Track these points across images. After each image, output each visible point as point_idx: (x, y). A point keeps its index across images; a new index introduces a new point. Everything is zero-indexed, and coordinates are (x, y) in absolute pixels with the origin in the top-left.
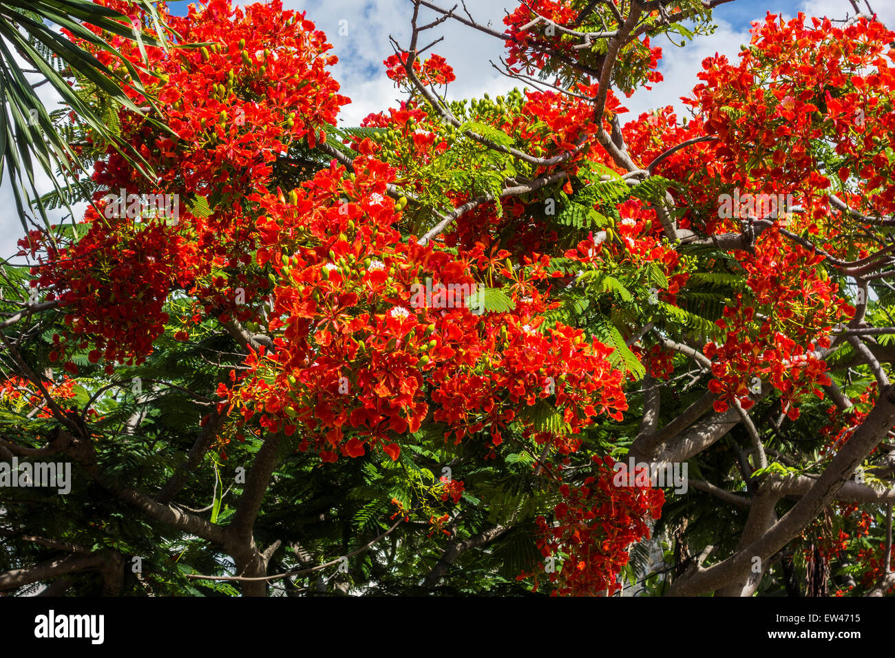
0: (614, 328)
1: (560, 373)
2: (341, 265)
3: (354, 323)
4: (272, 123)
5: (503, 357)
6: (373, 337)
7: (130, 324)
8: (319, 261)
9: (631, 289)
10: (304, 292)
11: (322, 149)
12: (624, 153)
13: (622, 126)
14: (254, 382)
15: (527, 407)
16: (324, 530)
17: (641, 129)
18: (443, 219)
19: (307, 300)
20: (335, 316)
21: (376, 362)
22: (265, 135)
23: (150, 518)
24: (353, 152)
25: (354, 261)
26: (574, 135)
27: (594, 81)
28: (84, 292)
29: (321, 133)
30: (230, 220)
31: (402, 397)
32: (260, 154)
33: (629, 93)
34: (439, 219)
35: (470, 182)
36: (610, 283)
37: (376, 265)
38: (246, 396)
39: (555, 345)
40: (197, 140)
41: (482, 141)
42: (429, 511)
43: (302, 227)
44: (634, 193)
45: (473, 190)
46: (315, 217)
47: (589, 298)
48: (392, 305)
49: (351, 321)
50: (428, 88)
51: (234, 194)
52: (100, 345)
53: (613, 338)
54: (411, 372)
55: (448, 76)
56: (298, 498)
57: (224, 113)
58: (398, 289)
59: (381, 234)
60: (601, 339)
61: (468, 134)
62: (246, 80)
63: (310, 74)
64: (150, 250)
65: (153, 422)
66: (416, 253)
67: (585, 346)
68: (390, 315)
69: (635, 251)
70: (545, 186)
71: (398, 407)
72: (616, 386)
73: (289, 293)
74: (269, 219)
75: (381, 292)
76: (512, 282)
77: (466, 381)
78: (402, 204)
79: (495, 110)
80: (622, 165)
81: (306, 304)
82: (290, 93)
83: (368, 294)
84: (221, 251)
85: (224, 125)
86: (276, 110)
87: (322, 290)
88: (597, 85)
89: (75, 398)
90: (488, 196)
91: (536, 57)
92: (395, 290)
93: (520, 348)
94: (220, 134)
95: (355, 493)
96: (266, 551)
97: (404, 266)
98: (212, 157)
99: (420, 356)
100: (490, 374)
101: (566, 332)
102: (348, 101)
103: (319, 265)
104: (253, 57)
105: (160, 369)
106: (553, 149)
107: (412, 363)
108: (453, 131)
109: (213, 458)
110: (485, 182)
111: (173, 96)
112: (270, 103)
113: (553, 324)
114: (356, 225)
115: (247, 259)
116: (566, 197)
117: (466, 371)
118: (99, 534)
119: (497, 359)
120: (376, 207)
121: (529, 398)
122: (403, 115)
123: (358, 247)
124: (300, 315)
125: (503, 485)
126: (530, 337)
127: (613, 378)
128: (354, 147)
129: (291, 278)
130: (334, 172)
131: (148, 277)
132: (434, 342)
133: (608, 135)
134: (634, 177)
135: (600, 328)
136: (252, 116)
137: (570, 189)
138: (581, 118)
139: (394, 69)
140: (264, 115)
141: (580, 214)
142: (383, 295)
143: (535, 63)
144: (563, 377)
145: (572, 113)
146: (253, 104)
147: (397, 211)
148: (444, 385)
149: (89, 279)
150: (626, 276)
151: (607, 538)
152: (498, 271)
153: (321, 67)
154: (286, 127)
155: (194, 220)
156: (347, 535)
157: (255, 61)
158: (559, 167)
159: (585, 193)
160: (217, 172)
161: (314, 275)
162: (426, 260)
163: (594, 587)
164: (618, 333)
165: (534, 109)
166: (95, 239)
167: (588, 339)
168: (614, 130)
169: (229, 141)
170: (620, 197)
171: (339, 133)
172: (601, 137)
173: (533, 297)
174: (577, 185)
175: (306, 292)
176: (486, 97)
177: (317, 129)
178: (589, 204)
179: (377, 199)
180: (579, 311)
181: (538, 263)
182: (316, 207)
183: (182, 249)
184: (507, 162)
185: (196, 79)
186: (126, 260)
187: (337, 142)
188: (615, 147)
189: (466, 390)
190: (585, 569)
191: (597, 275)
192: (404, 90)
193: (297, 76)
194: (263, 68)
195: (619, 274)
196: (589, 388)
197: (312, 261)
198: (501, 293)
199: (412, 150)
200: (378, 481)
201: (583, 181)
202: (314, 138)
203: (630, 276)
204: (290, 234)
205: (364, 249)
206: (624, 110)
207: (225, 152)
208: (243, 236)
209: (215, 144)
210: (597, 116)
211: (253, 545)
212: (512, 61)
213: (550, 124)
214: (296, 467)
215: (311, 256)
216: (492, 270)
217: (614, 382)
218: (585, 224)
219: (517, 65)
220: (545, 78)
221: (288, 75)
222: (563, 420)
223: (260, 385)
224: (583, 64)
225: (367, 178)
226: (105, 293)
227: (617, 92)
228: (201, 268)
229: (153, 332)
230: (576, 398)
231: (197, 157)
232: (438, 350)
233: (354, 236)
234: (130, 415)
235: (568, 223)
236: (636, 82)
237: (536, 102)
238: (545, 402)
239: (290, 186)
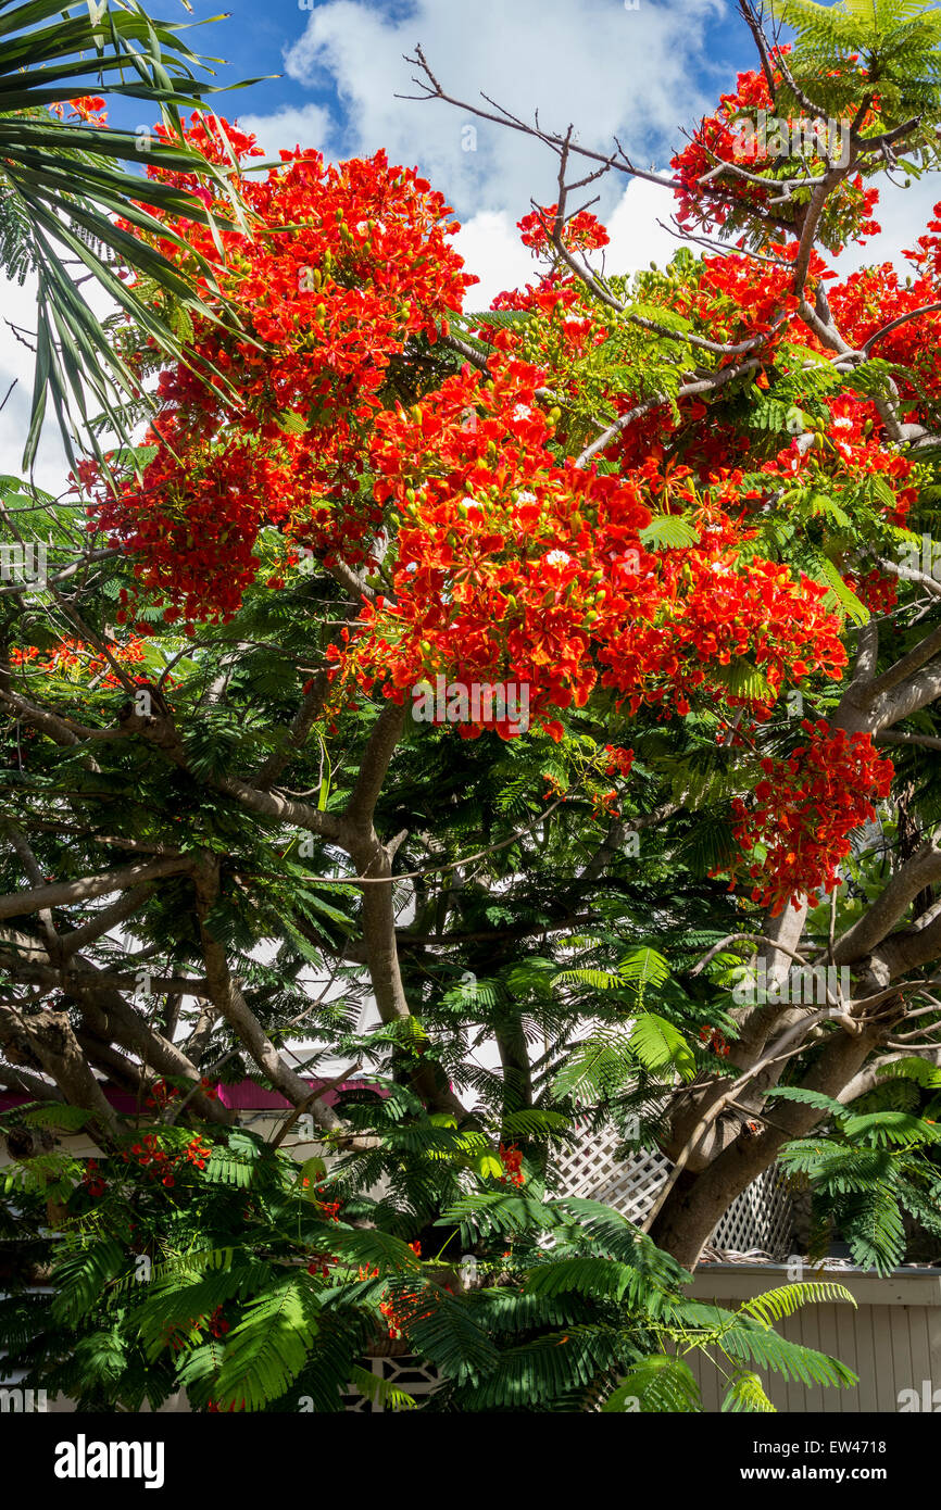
0: (828, 561)
1: (759, 623)
2: (481, 499)
3: (501, 573)
4: (382, 316)
5: (687, 603)
6: (526, 590)
7: (213, 574)
8: (453, 495)
9: (848, 510)
10: (437, 536)
11: (444, 342)
12: (831, 330)
13: (827, 292)
14: (373, 643)
15: (720, 667)
16: (460, 814)
17: (851, 294)
18: (605, 431)
19: (441, 545)
20: (477, 564)
21: (531, 621)
22: (374, 332)
23: (249, 809)
24: (482, 344)
25: (497, 494)
26: (767, 313)
27: (791, 238)
28: (153, 535)
29: (443, 323)
30: (330, 437)
31: (563, 663)
32: (370, 356)
33: (836, 250)
34: (599, 432)
35: (637, 382)
36: (822, 504)
37: (525, 498)
38: (363, 660)
39: (753, 587)
40: (290, 343)
41: (651, 327)
42: (591, 785)
43: (429, 453)
44: (846, 382)
45: (642, 391)
46: (446, 439)
47: (794, 522)
48: (546, 548)
49: (497, 570)
50: (576, 257)
51: (338, 408)
52: (175, 600)
53: (826, 573)
54: (575, 632)
55: (601, 238)
56: (426, 774)
57: (322, 306)
58: (555, 527)
59: (529, 457)
60: (811, 575)
61: (633, 319)
62: (346, 260)
63: (428, 250)
64: (232, 478)
65: (240, 686)
66: (576, 479)
67: (792, 586)
68: (546, 562)
69: (851, 461)
70: (732, 380)
71: (560, 676)
72: (833, 636)
73: (417, 538)
74: (388, 444)
75: (533, 532)
76: (696, 507)
77: (642, 636)
78: (554, 417)
79: (667, 285)
80: (830, 346)
81: (440, 551)
82: (403, 276)
83: (518, 535)
84: (322, 477)
85: (322, 321)
86: (386, 299)
87: (458, 532)
88: (795, 243)
89: (144, 661)
90: (661, 397)
91: (714, 209)
92: (552, 529)
93: (709, 593)
94: (318, 333)
95: (498, 769)
96: (390, 844)
97: (561, 498)
98: (309, 362)
99: (584, 611)
100: (671, 626)
101: (767, 569)
102: (476, 280)
103: (454, 500)
104: (355, 230)
105: (248, 623)
106: (741, 331)
107: (576, 620)
108: (614, 316)
109: (319, 729)
110: (657, 380)
111: (257, 288)
112: (378, 290)
113: (749, 560)
114: (498, 447)
115: (354, 486)
116: (759, 392)
117: (641, 624)
118: (185, 830)
119: (679, 606)
120: (523, 423)
121: (722, 655)
122: (546, 296)
123: (502, 476)
124: (433, 565)
125: (689, 760)
126: (722, 578)
127: (828, 626)
128: (483, 336)
129: (419, 519)
130: (466, 380)
131: (232, 513)
132: (602, 593)
133: (810, 307)
134: (846, 361)
135: (809, 562)
136: (357, 309)
137: (765, 381)
138: (777, 289)
139: (531, 233)
140: (372, 307)
141: (778, 414)
142: (536, 536)
143: (713, 217)
144: (764, 626)
145: (765, 282)
146: (357, 293)
147: (548, 425)
148: (613, 642)
149: (160, 518)
150: (841, 493)
151: (822, 824)
152: (677, 493)
153: (440, 238)
154: (399, 320)
155: (285, 438)
156: (488, 818)
157: (357, 236)
158: (749, 354)
159: (784, 385)
160: (315, 382)
161: (448, 514)
162: (588, 488)
163: (806, 884)
164: (833, 568)
165: (716, 280)
166: (164, 468)
167: (795, 577)
168: (819, 301)
169: (330, 342)
170: (829, 389)
171: (464, 320)
172: (803, 312)
173: (723, 524)
174: (774, 376)
175: (439, 535)
176: (653, 266)
177: (438, 318)
178: (789, 399)
179: (522, 412)
180: (782, 541)
181: (728, 481)
182: (446, 426)
183: (272, 475)
184: (684, 353)
185: (285, 263)
186: (204, 493)
187: (461, 331)
188: (820, 322)
189: (641, 648)
190: (795, 862)
191: (805, 496)
192: (544, 260)
193: (410, 252)
194: (368, 244)
195: (832, 490)
196: (798, 640)
197: (444, 495)
198: (682, 520)
199: (562, 344)
200: (523, 751)
201: (780, 370)
202: (434, 331)
203: (846, 493)
204: (415, 461)
205: (510, 477)
206: (832, 275)
207: (325, 357)
208: (349, 456)
209: (313, 347)
210: (796, 285)
211: (374, 837)
212: (682, 216)
213: (738, 299)
214: (421, 737)
215: (443, 489)
216: (668, 492)
217: (829, 631)
218: (784, 425)
219: (690, 221)
220: (727, 236)
221: (400, 252)
222: (766, 680)
223: (380, 646)
224: (776, 216)
225: (508, 386)
226: (180, 536)
227: (821, 251)
228: (297, 500)
229: (242, 581)
230: (783, 653)
231: (290, 363)
232: (608, 603)
233: (497, 461)
234: (212, 679)
235: (763, 426)
236: (845, 236)
237: (719, 271)
238: (743, 659)
239: (409, 398)
